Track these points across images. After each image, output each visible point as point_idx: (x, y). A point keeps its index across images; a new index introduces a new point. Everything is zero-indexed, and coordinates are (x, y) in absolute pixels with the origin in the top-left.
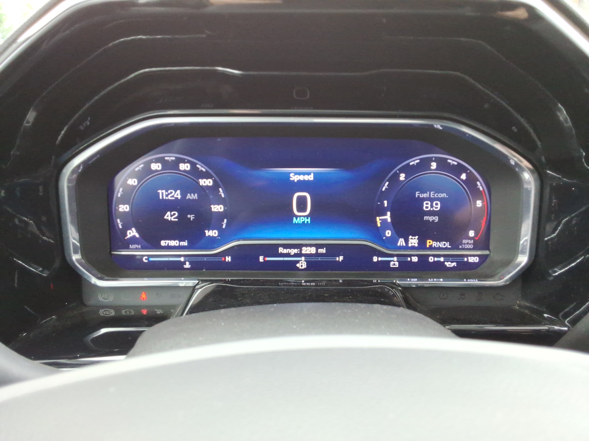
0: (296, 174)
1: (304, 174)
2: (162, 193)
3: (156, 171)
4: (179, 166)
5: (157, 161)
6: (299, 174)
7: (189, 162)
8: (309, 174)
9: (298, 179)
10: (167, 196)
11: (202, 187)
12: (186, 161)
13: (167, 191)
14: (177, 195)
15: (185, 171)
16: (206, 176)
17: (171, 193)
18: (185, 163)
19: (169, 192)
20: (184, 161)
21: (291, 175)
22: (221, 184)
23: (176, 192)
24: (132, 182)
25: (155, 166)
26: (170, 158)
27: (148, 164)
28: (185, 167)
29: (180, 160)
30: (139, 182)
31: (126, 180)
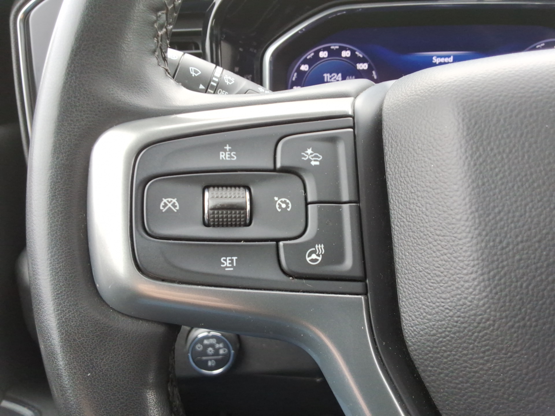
0: (438, 57)
1: (445, 57)
2: (327, 77)
3: (323, 58)
4: (341, 54)
5: (324, 49)
6: (441, 57)
7: (350, 49)
8: (449, 56)
9: (439, 61)
10: (331, 78)
11: (359, 71)
12: (347, 49)
13: (331, 74)
14: (339, 77)
15: (346, 58)
16: (363, 60)
17: (334, 76)
18: (346, 50)
19: (333, 75)
20: (345, 49)
21: (434, 58)
22: (374, 67)
23: (338, 75)
24: (304, 68)
25: (323, 54)
26: (335, 47)
27: (317, 53)
28: (346, 54)
29: (342, 49)
30: (309, 68)
31: (300, 66)
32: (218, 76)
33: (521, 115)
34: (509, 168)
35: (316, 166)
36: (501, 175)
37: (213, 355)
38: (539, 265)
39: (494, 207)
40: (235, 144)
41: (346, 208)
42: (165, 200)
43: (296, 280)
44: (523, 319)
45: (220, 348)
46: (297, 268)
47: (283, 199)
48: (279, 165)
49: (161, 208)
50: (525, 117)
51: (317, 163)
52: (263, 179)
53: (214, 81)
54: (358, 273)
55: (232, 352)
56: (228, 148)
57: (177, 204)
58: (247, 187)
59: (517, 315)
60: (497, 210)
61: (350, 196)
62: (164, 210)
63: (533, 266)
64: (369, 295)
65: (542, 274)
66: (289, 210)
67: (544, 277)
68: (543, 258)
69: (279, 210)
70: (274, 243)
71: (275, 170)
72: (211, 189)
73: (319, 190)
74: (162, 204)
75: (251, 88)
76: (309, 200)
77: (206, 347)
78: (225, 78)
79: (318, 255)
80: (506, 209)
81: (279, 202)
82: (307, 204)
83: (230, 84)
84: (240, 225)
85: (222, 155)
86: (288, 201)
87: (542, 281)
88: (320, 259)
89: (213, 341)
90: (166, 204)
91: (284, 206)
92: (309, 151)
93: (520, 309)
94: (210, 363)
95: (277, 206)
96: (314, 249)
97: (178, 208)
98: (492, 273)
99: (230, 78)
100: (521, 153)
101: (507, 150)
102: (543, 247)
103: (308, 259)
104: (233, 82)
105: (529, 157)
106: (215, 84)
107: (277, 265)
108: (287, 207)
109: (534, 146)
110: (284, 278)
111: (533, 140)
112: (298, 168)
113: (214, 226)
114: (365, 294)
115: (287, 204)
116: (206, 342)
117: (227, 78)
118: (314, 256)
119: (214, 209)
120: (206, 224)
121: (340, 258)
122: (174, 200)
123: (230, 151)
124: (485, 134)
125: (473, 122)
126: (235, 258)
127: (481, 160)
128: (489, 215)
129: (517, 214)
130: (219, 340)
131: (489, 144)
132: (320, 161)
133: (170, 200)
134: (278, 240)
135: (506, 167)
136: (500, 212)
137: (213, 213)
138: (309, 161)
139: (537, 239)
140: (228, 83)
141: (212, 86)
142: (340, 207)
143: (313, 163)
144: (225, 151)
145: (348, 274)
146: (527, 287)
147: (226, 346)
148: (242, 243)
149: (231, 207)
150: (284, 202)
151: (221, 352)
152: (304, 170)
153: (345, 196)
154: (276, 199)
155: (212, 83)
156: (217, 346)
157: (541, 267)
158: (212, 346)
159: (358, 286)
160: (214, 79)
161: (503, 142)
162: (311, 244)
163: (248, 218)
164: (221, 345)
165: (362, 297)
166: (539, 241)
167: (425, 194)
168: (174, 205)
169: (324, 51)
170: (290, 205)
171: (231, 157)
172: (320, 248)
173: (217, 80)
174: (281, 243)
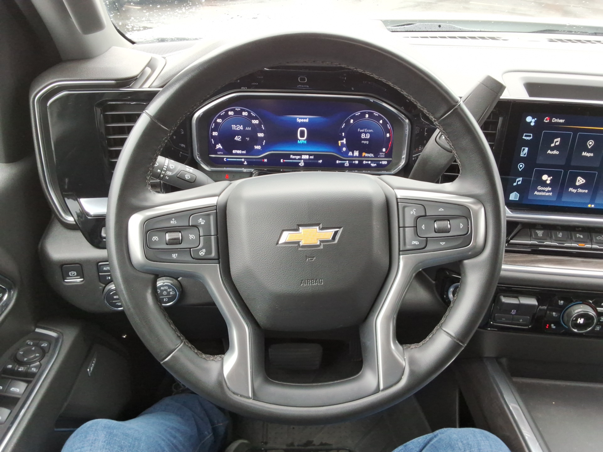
0: (300, 118)
1: (304, 119)
2: (234, 127)
3: (231, 115)
4: (242, 113)
5: (231, 110)
6: (301, 118)
7: (247, 111)
8: (306, 119)
9: (301, 121)
10: (236, 128)
11: (253, 124)
13: (236, 126)
14: (241, 128)
15: (245, 116)
16: (255, 118)
17: (238, 126)
18: (245, 112)
21: (297, 119)
22: (262, 123)
23: (240, 126)
24: (219, 121)
25: (231, 113)
26: (238, 109)
27: (227, 112)
28: (245, 114)
29: (243, 110)
30: (222, 121)
31: (216, 120)
32: (167, 165)
33: (260, 213)
34: (256, 228)
35: (203, 224)
36: (254, 230)
37: (166, 295)
38: (262, 255)
39: (252, 239)
40: (176, 218)
41: (213, 237)
42: (154, 237)
43: (196, 260)
44: (258, 269)
45: (170, 291)
46: (196, 257)
47: (192, 235)
48: (190, 225)
49: (153, 240)
50: (261, 213)
51: (203, 223)
52: (185, 229)
53: (165, 168)
54: (217, 257)
55: (178, 293)
56: (173, 219)
57: (158, 238)
58: (180, 232)
59: (257, 268)
60: (252, 240)
61: (214, 234)
62: (154, 240)
63: (261, 255)
64: (220, 264)
65: (263, 257)
66: (194, 238)
67: (263, 258)
68: (263, 253)
69: (191, 239)
70: (189, 249)
71: (189, 226)
72: (168, 233)
73: (204, 232)
74: (153, 239)
75: (183, 169)
76: (201, 235)
77: (162, 291)
78: (170, 165)
79: (203, 252)
80: (255, 239)
81: (191, 236)
82: (200, 236)
83: (173, 168)
84: (178, 244)
85: (172, 222)
86: (194, 236)
87: (263, 259)
88: (204, 254)
89: (166, 288)
90: (154, 239)
91: (192, 237)
92: (201, 219)
93: (258, 267)
94: (165, 300)
95: (190, 238)
96: (202, 251)
97: (158, 239)
98: (251, 257)
99: (172, 165)
100: (259, 224)
101: (256, 223)
102: (264, 250)
103: (200, 254)
104: (174, 167)
105: (261, 225)
106: (165, 169)
107: (190, 256)
108: (193, 238)
109: (263, 222)
110: (193, 260)
111: (263, 220)
112: (197, 225)
113: (170, 245)
114: (219, 263)
115: (193, 237)
116: (162, 288)
117: (171, 165)
118: (202, 253)
119: (170, 239)
120: (167, 244)
121: (211, 253)
122: (157, 237)
123: (174, 220)
124: (250, 218)
125: (248, 213)
126: (177, 254)
127: (249, 225)
128: (251, 241)
129: (258, 241)
130: (169, 287)
131: (251, 220)
132: (204, 223)
133: (155, 237)
134: (190, 248)
135: (255, 228)
136: (253, 240)
137: (169, 241)
138: (201, 223)
139: (262, 248)
140: (171, 168)
141: (164, 170)
142: (211, 237)
143: (202, 223)
144: (173, 220)
145: (213, 258)
146: (259, 261)
147: (174, 290)
148: (179, 250)
149: (175, 239)
150: (193, 236)
151: (171, 293)
152: (199, 226)
153: (213, 234)
154: (190, 235)
155: (164, 169)
156: (169, 290)
157: (263, 255)
158: (166, 290)
159: (217, 261)
160: (165, 167)
161: (255, 220)
162: (201, 249)
163: (181, 241)
164: (171, 290)
165: (218, 265)
166: (263, 248)
167: (236, 233)
168: (157, 239)
169: (231, 111)
170: (194, 237)
171: (175, 222)
172: (204, 250)
173: (166, 167)
174: (191, 249)
